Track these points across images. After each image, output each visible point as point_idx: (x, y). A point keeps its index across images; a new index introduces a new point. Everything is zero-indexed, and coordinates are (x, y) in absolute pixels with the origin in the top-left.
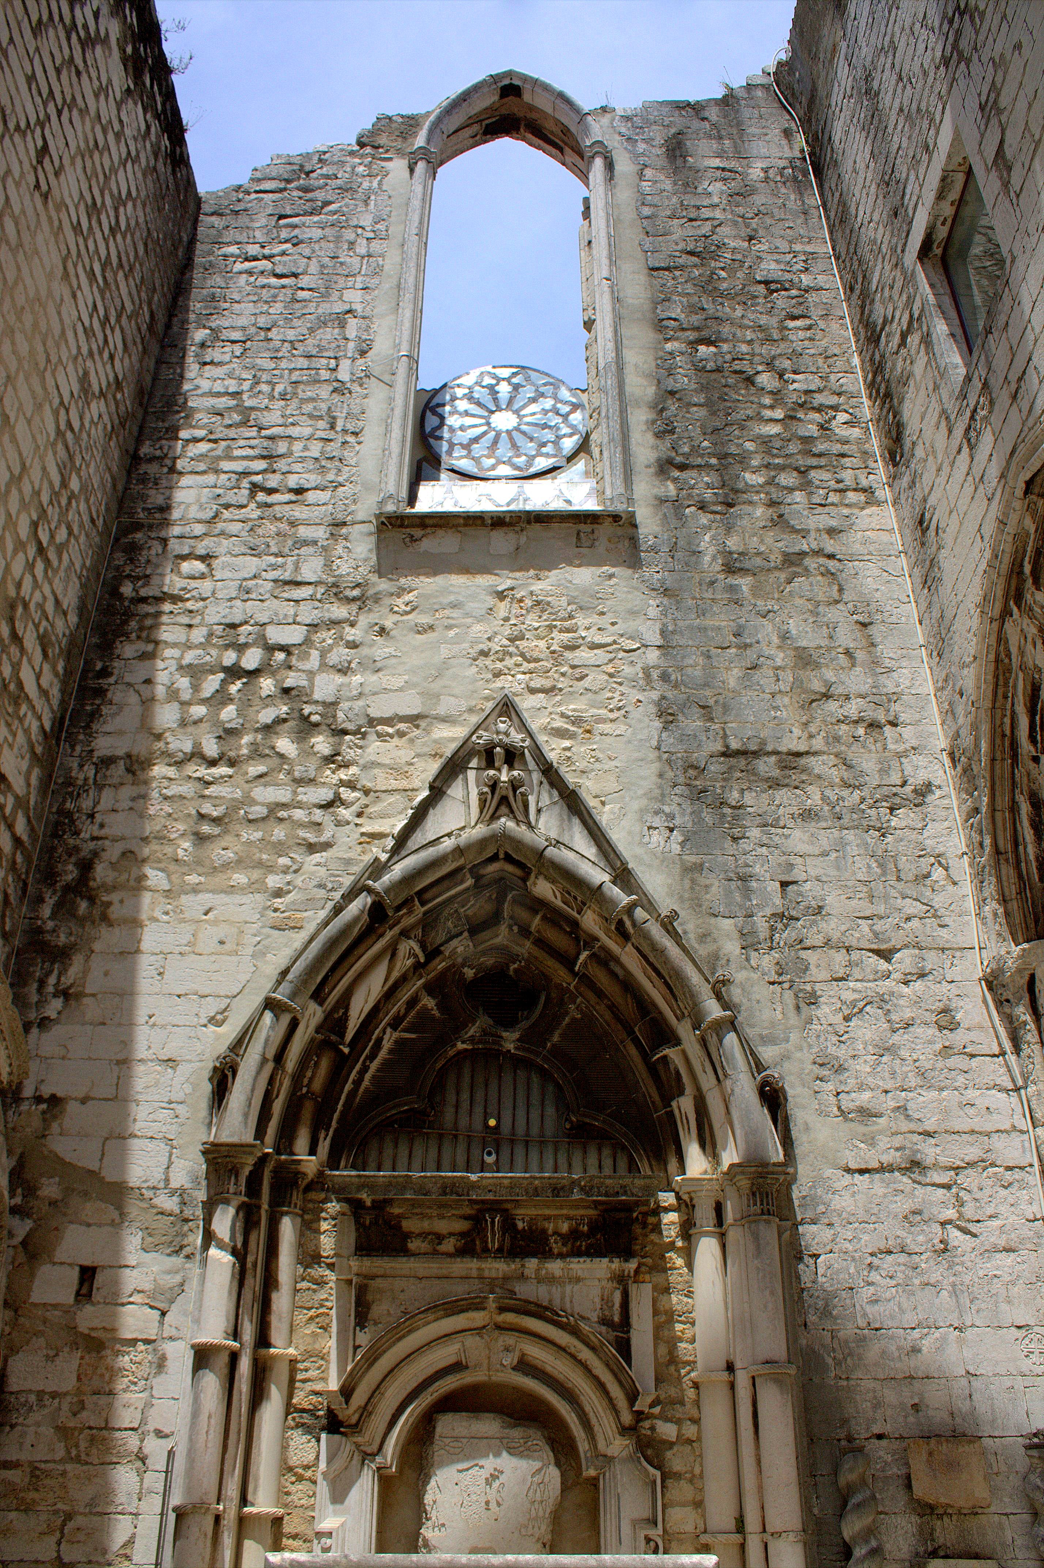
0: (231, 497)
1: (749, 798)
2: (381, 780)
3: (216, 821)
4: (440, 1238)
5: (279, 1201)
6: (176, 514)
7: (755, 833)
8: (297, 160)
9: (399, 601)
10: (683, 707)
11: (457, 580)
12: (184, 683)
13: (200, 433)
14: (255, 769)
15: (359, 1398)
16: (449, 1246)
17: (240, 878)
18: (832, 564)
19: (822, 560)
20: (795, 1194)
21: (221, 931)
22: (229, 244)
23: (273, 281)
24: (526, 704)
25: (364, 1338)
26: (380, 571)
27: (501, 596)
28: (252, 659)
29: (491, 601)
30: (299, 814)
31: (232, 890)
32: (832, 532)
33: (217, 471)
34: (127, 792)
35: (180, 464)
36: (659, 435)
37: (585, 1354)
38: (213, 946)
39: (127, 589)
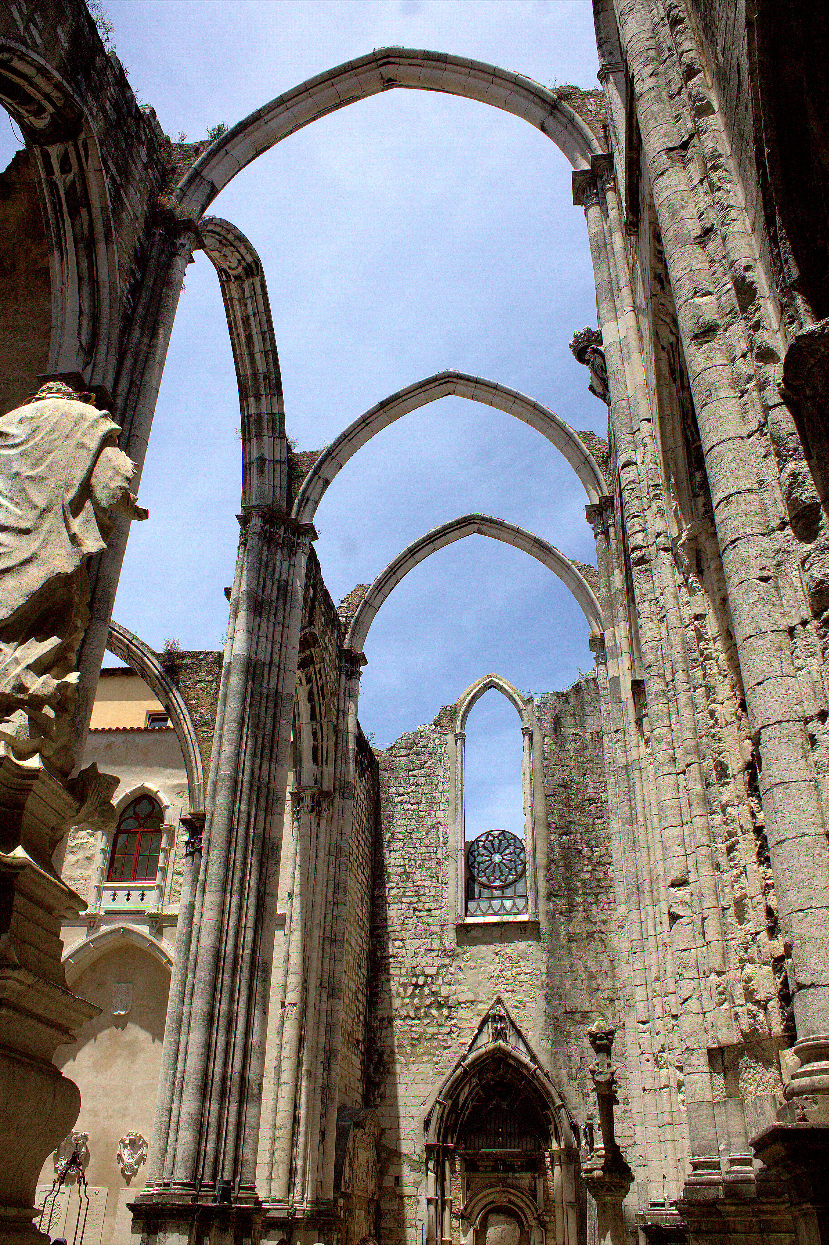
0: (407, 915)
1: (572, 1029)
2: (464, 1024)
3: (417, 1039)
4: (487, 1166)
5: (445, 1156)
6: (390, 922)
7: (573, 1041)
8: (412, 736)
9: (465, 956)
10: (553, 996)
11: (483, 947)
12: (401, 990)
13: (394, 885)
14: (426, 1021)
15: (468, 1210)
16: (489, 1169)
17: (425, 1059)
18: (603, 936)
19: (600, 934)
20: (580, 1154)
21: (422, 1076)
22: (392, 787)
23: (410, 807)
24: (505, 996)
25: (469, 1194)
26: (458, 944)
27: (497, 954)
28: (421, 981)
29: (494, 956)
30: (440, 1036)
31: (423, 1063)
32: (604, 922)
33: (402, 902)
34: (389, 1030)
35: (389, 899)
36: (548, 881)
37: (525, 1199)
38: (420, 1081)
39: (379, 954)
